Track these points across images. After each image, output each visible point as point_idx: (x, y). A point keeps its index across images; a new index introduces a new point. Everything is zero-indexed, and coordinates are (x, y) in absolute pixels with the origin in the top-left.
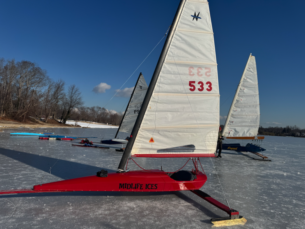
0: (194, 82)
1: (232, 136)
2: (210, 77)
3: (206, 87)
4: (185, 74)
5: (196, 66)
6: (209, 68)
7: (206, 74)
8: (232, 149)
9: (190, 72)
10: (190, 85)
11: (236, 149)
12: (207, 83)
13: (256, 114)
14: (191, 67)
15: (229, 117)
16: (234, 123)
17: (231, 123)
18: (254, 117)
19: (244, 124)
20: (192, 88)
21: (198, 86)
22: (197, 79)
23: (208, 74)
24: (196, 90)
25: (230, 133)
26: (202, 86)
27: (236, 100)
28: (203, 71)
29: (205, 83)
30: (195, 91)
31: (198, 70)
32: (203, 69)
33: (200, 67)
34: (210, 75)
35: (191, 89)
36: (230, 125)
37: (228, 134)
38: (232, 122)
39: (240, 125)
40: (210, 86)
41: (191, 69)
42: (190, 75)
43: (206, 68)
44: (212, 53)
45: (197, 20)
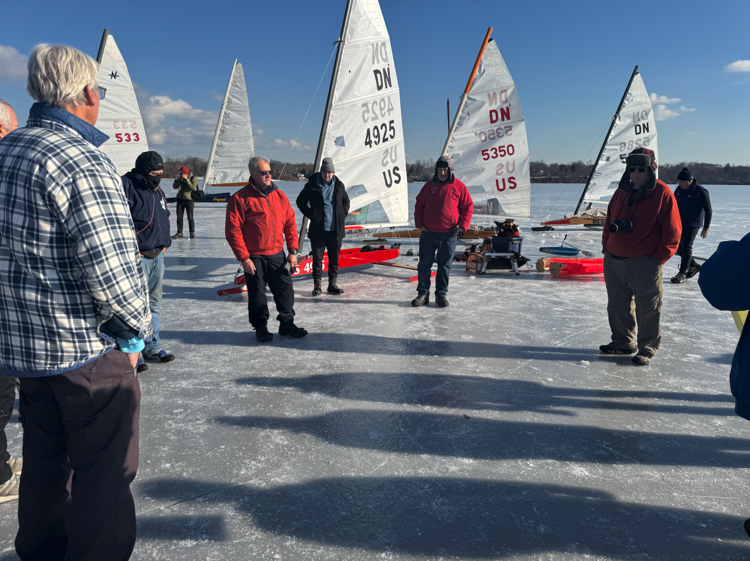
0: (121, 134)
1: (219, 183)
2: (137, 129)
3: (133, 137)
4: (110, 128)
5: (120, 120)
6: (135, 122)
7: (131, 126)
8: (219, 200)
9: (115, 125)
10: (117, 137)
11: (225, 199)
12: (134, 134)
13: (249, 150)
14: (116, 121)
15: (213, 154)
16: (220, 164)
17: (217, 164)
18: (246, 154)
19: (234, 165)
20: (119, 139)
21: (125, 138)
22: (123, 131)
23: (133, 126)
24: (124, 141)
25: (216, 178)
26: (129, 137)
27: (221, 130)
28: (128, 124)
29: (131, 134)
30: (122, 142)
31: (123, 123)
32: (129, 122)
33: (124, 121)
34: (135, 127)
35: (118, 141)
36: (215, 166)
37: (213, 181)
38: (217, 162)
39: (228, 166)
40: (137, 137)
41: (116, 123)
42: (115, 128)
43: (131, 121)
44: (136, 107)
45: (115, 78)
